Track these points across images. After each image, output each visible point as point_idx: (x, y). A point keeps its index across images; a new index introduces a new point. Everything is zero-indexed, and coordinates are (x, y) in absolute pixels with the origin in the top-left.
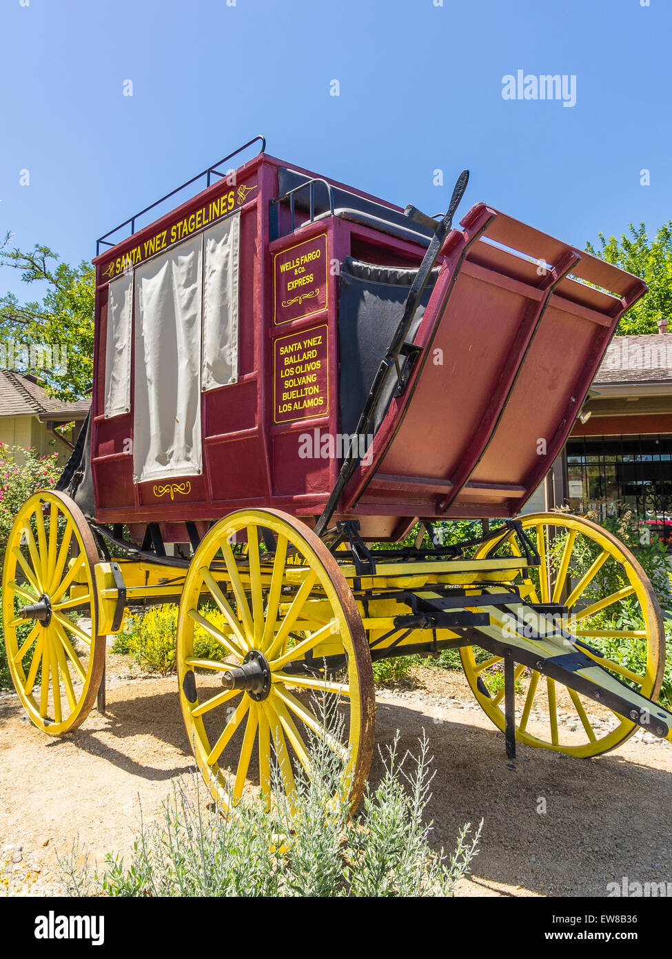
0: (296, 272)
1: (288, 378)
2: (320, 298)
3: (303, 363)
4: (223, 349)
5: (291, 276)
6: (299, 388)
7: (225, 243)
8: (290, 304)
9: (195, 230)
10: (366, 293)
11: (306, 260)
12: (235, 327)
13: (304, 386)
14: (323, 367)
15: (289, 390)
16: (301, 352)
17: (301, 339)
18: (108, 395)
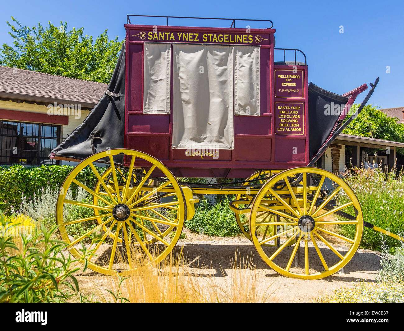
0: (287, 80)
1: (283, 118)
2: (299, 93)
3: (291, 115)
4: (252, 101)
5: (284, 80)
6: (289, 123)
7: (250, 56)
8: (283, 91)
9: (223, 42)
10: (319, 97)
11: (292, 77)
12: (258, 93)
13: (291, 123)
14: (301, 118)
15: (283, 123)
16: (290, 111)
17: (290, 106)
18: (146, 101)
